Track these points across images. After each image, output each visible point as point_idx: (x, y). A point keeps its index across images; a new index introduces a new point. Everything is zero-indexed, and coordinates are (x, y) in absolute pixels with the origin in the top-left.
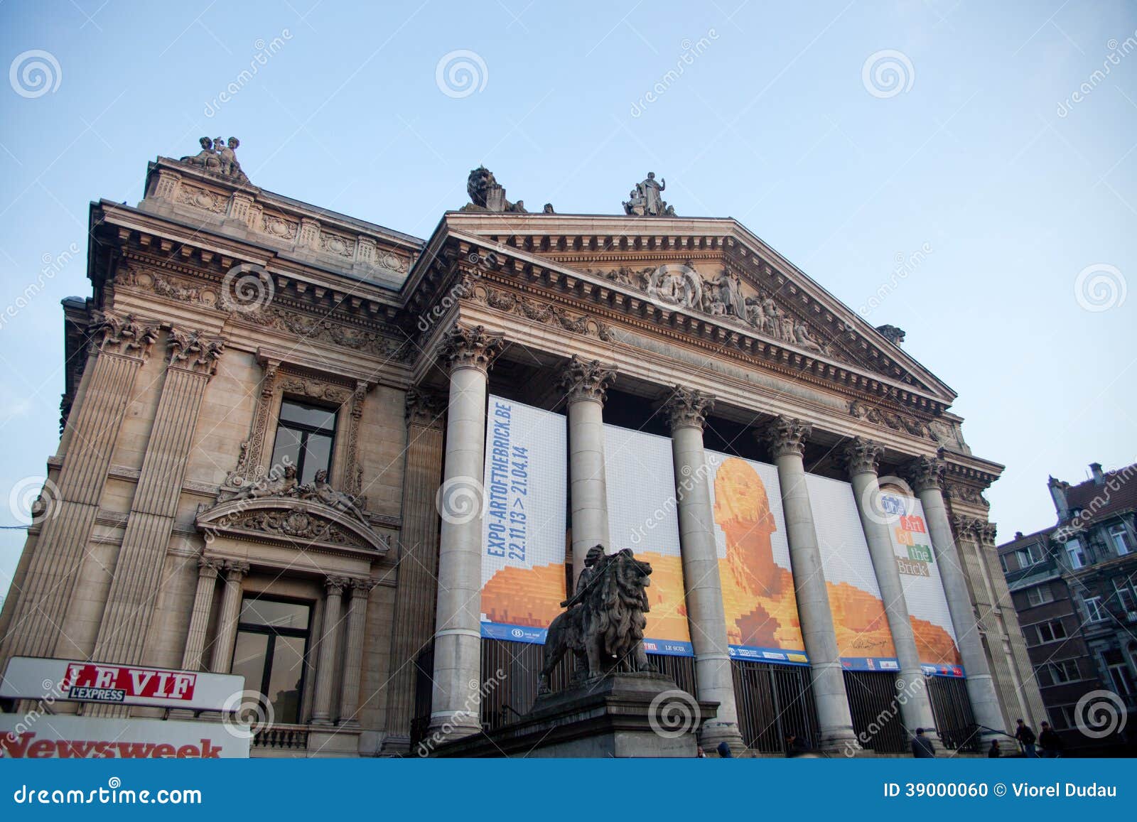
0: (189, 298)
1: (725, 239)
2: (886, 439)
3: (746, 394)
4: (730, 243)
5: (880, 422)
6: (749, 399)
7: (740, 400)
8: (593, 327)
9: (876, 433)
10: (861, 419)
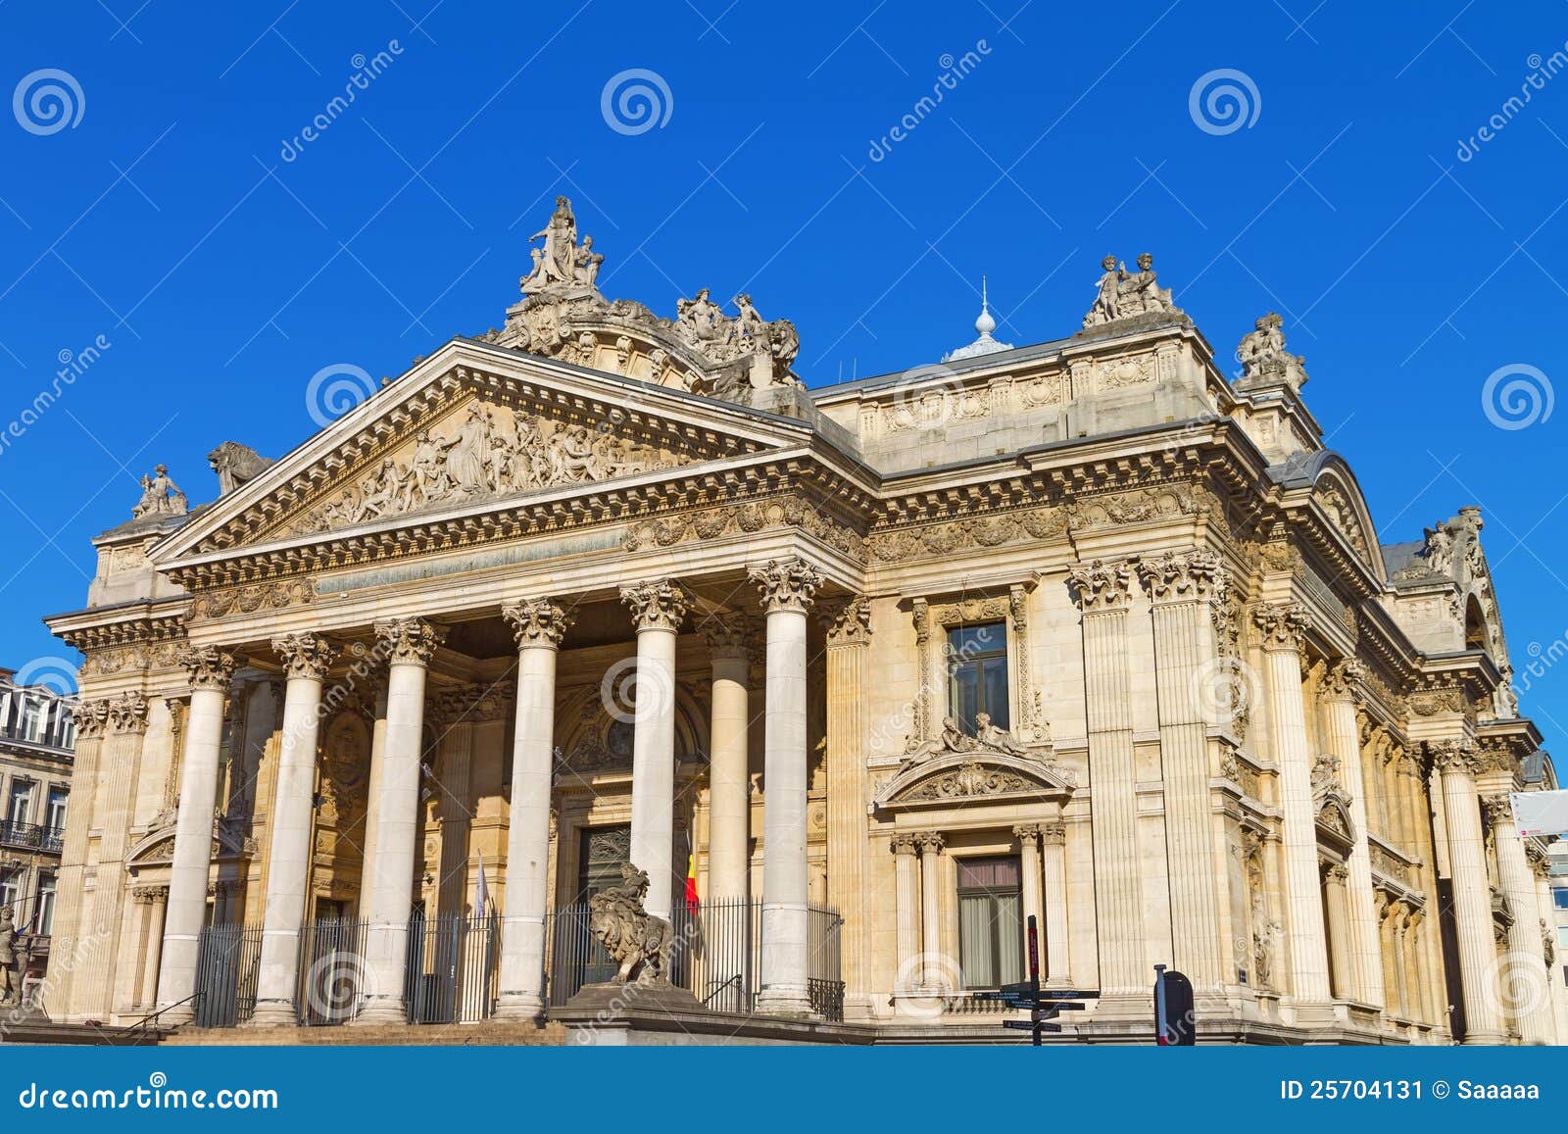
0: (118, 667)
1: (453, 373)
2: (689, 561)
3: (467, 591)
4: (461, 373)
5: (685, 536)
6: (471, 595)
7: (459, 601)
8: (297, 591)
9: (669, 559)
10: (640, 549)
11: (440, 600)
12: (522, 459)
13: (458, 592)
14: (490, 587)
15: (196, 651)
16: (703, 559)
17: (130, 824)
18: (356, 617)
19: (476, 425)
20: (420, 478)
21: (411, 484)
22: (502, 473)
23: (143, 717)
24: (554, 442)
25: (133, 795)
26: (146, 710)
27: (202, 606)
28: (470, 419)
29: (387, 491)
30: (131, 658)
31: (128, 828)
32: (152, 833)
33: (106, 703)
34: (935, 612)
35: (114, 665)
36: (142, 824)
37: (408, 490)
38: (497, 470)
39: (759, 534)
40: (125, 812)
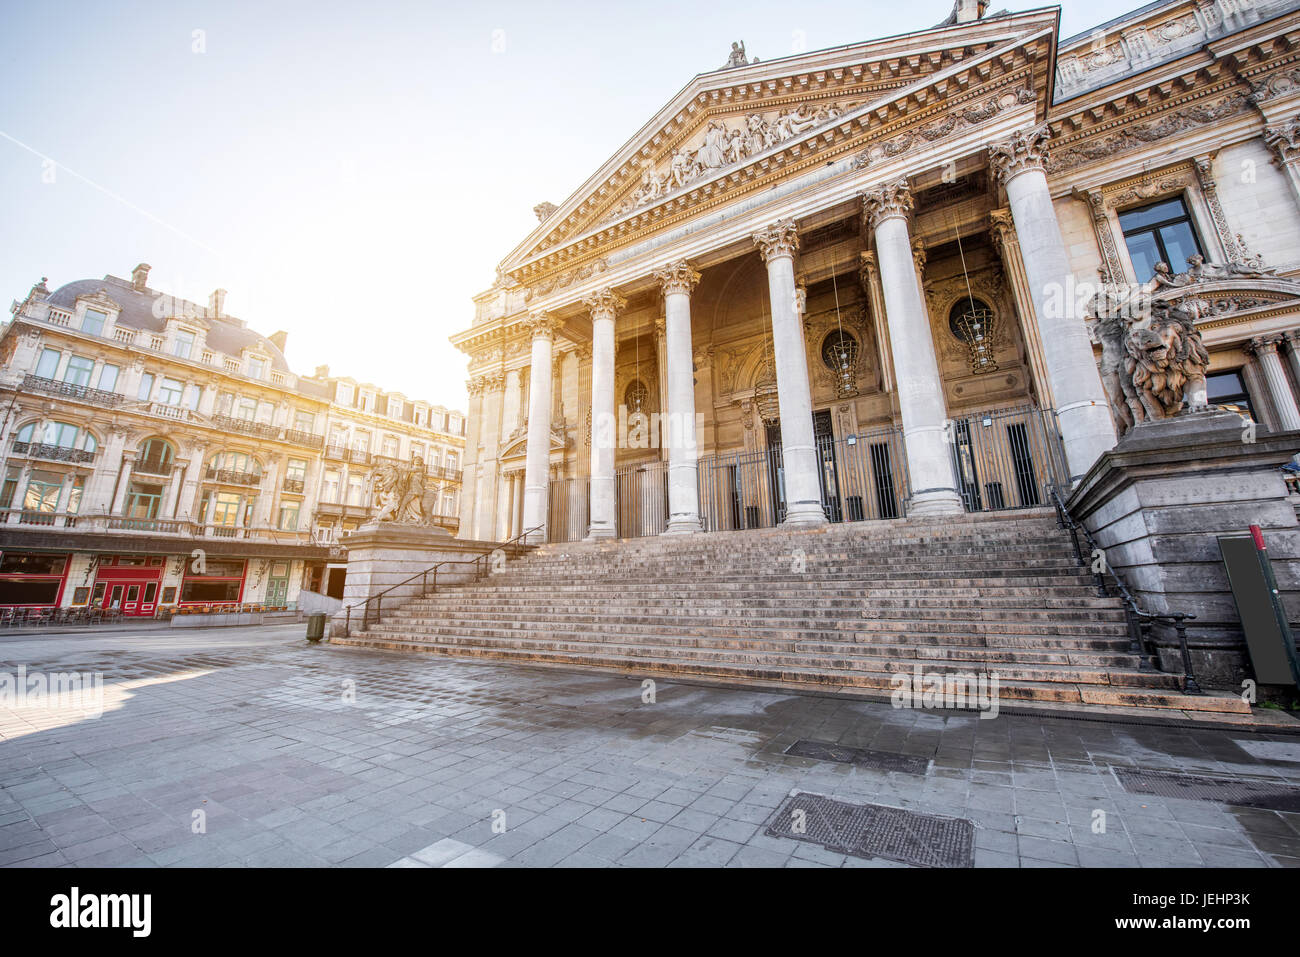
0: (489, 358)
1: (697, 100)
2: (921, 161)
3: (721, 234)
4: (703, 99)
5: (913, 145)
6: (724, 237)
7: (716, 243)
8: (596, 267)
9: (902, 164)
10: (872, 165)
11: (700, 246)
12: (757, 136)
13: (714, 237)
14: (739, 227)
15: (533, 316)
16: (935, 156)
17: (500, 439)
18: (639, 272)
19: (715, 132)
20: (677, 175)
21: (671, 181)
22: (741, 152)
23: (503, 381)
24: (779, 123)
25: (501, 424)
26: (504, 379)
27: (536, 291)
28: (710, 130)
29: (653, 191)
30: (496, 352)
31: (499, 442)
32: (512, 440)
33: (484, 378)
34: (1108, 198)
35: (486, 357)
36: (506, 438)
37: (669, 185)
38: (737, 150)
39: (995, 119)
40: (496, 434)
